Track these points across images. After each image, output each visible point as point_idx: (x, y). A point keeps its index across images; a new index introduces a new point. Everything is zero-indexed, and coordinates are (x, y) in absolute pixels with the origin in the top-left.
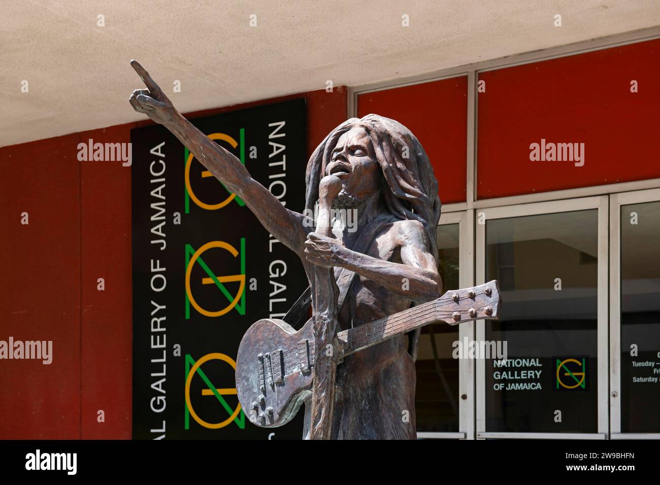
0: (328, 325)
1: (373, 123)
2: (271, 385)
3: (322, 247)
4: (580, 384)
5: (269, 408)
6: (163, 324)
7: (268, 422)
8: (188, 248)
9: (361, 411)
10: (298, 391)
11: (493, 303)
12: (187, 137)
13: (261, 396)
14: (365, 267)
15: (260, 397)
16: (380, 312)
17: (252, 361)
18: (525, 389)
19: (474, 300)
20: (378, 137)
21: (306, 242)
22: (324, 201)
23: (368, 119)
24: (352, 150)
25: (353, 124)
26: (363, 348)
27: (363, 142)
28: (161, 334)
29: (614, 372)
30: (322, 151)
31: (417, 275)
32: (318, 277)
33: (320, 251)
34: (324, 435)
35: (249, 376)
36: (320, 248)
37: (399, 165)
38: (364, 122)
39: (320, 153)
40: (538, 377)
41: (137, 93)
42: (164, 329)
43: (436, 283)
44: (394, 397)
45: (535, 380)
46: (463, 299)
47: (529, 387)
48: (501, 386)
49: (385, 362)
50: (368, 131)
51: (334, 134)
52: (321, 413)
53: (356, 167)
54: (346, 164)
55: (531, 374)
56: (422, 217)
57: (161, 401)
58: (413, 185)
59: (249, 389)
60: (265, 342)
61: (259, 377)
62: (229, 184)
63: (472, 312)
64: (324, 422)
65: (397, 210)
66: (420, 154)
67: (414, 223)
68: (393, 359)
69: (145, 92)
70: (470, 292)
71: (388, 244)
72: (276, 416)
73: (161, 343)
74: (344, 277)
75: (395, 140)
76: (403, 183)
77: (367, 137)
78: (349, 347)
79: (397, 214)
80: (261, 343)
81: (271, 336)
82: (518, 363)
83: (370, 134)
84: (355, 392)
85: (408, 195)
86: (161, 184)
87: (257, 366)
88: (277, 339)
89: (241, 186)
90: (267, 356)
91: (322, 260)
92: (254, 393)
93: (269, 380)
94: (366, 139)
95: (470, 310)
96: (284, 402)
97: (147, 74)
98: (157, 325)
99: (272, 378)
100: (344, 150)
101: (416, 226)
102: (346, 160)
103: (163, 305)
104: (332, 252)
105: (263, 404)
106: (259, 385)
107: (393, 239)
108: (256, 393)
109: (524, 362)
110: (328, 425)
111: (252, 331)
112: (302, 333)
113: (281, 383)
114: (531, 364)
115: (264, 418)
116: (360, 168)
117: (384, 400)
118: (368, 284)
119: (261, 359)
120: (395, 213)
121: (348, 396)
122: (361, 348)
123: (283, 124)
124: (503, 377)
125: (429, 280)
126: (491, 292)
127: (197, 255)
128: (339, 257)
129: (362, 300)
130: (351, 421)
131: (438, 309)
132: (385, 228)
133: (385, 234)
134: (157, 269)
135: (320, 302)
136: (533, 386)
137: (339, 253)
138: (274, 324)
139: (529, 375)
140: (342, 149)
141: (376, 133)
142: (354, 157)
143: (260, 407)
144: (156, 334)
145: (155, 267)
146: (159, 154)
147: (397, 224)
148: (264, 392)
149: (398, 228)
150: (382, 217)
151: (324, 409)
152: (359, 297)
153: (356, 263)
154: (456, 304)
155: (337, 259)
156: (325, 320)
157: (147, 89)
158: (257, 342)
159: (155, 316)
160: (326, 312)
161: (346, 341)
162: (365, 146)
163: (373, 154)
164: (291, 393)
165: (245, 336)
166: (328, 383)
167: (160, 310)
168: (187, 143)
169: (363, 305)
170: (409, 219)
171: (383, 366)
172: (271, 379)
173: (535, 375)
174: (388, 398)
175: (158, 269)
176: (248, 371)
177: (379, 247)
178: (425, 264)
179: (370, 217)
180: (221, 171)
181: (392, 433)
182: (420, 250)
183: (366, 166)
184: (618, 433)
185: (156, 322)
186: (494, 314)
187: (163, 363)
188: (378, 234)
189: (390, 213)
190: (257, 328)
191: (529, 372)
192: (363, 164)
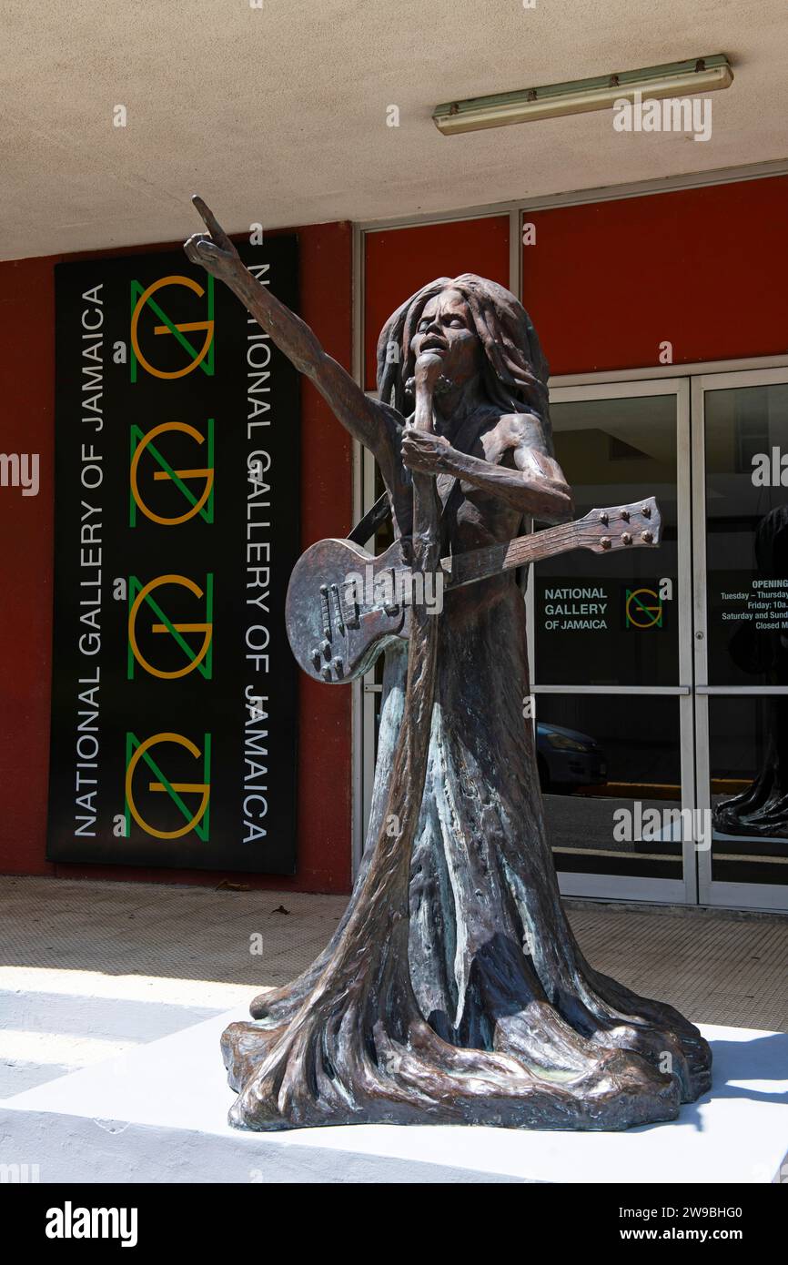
0: (429, 551)
1: (472, 285)
2: (340, 628)
3: (425, 447)
4: (655, 621)
5: (336, 658)
6: (97, 534)
7: (335, 677)
8: (135, 430)
9: (462, 663)
10: (379, 637)
11: (653, 527)
12: (252, 297)
13: (325, 642)
14: (482, 476)
15: (323, 642)
16: (486, 533)
17: (311, 593)
18: (586, 628)
19: (628, 522)
20: (479, 303)
21: (404, 440)
22: (423, 386)
23: (463, 281)
24: (446, 320)
25: (446, 284)
26: (474, 581)
27: (459, 310)
28: (95, 547)
29: (699, 606)
30: (403, 318)
31: (546, 488)
32: (417, 487)
33: (422, 453)
34: (425, 696)
35: (306, 614)
36: (422, 449)
37: (506, 341)
38: (459, 283)
39: (401, 319)
40: (603, 612)
41: (197, 239)
42: (100, 541)
43: (569, 498)
44: (505, 645)
45: (598, 616)
46: (614, 520)
47: (591, 625)
48: (554, 624)
49: (493, 600)
50: (465, 295)
51: (419, 297)
52: (421, 667)
53: (453, 342)
54: (440, 337)
55: (593, 608)
56: (536, 410)
57: (93, 639)
58: (524, 368)
59: (307, 632)
60: (330, 570)
61: (321, 617)
62: (299, 360)
63: (626, 537)
64: (425, 679)
65: (502, 400)
66: (530, 328)
67: (529, 418)
68: (502, 595)
69: (206, 238)
70: (622, 511)
71: (496, 444)
72: (347, 669)
73: (95, 560)
74: (445, 484)
75: (501, 309)
76: (511, 364)
77: (464, 304)
78: (454, 580)
79: (503, 405)
80: (325, 571)
81: (339, 563)
82: (577, 593)
83: (467, 300)
84: (455, 638)
85: (518, 381)
86: (97, 340)
87: (319, 601)
88: (348, 565)
89: (314, 363)
90: (333, 589)
91: (425, 466)
92: (314, 638)
93: (336, 621)
94: (463, 306)
95: (624, 535)
96: (360, 651)
97: (211, 214)
98: (89, 534)
99: (341, 618)
100: (437, 320)
101: (533, 422)
102: (440, 332)
103: (98, 507)
104: (438, 455)
105: (328, 654)
106: (321, 628)
107: (503, 438)
108: (317, 638)
109: (584, 593)
110: (431, 683)
111: (311, 554)
112: (385, 560)
113: (354, 626)
114: (593, 595)
115: (329, 671)
116: (457, 343)
117: (492, 649)
118: (471, 496)
119: (325, 592)
120: (499, 403)
121: (445, 643)
122: (470, 582)
123: (267, 267)
124: (557, 611)
125: (561, 493)
126: (650, 512)
127: (146, 440)
128: (448, 461)
129: (464, 517)
130: (450, 676)
131: (582, 532)
132: (491, 424)
133: (490, 430)
134: (90, 458)
135: (420, 520)
136: (596, 624)
137: (447, 456)
138: (343, 546)
139: (591, 609)
140: (433, 319)
141: (477, 298)
142: (450, 329)
143: (323, 657)
144: (87, 547)
145: (87, 454)
146: (95, 300)
147: (506, 418)
148: (330, 637)
149: (508, 425)
150: (483, 408)
151: (425, 662)
152: (461, 513)
153: (469, 470)
154: (603, 526)
155: (445, 464)
156: (426, 544)
157: (208, 233)
158: (320, 568)
159: (86, 521)
160: (427, 533)
161: (450, 571)
162: (464, 315)
163: (473, 327)
164: (369, 638)
165: (300, 560)
166: (430, 627)
167: (94, 513)
168: (251, 305)
169: (465, 523)
170: (519, 412)
171: (490, 604)
172: (339, 620)
173: (599, 609)
174: (497, 646)
175: (92, 458)
176: (305, 608)
177: (485, 448)
178: (550, 473)
179: (469, 408)
180: (291, 344)
181: (502, 693)
182: (541, 455)
183: (466, 340)
184: (705, 686)
185: (87, 531)
186: (655, 540)
187: (97, 587)
188: (482, 432)
189: (492, 403)
190: (319, 550)
191: (591, 606)
192: (462, 339)
